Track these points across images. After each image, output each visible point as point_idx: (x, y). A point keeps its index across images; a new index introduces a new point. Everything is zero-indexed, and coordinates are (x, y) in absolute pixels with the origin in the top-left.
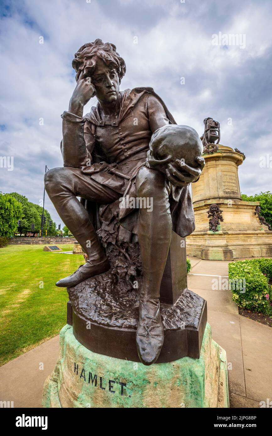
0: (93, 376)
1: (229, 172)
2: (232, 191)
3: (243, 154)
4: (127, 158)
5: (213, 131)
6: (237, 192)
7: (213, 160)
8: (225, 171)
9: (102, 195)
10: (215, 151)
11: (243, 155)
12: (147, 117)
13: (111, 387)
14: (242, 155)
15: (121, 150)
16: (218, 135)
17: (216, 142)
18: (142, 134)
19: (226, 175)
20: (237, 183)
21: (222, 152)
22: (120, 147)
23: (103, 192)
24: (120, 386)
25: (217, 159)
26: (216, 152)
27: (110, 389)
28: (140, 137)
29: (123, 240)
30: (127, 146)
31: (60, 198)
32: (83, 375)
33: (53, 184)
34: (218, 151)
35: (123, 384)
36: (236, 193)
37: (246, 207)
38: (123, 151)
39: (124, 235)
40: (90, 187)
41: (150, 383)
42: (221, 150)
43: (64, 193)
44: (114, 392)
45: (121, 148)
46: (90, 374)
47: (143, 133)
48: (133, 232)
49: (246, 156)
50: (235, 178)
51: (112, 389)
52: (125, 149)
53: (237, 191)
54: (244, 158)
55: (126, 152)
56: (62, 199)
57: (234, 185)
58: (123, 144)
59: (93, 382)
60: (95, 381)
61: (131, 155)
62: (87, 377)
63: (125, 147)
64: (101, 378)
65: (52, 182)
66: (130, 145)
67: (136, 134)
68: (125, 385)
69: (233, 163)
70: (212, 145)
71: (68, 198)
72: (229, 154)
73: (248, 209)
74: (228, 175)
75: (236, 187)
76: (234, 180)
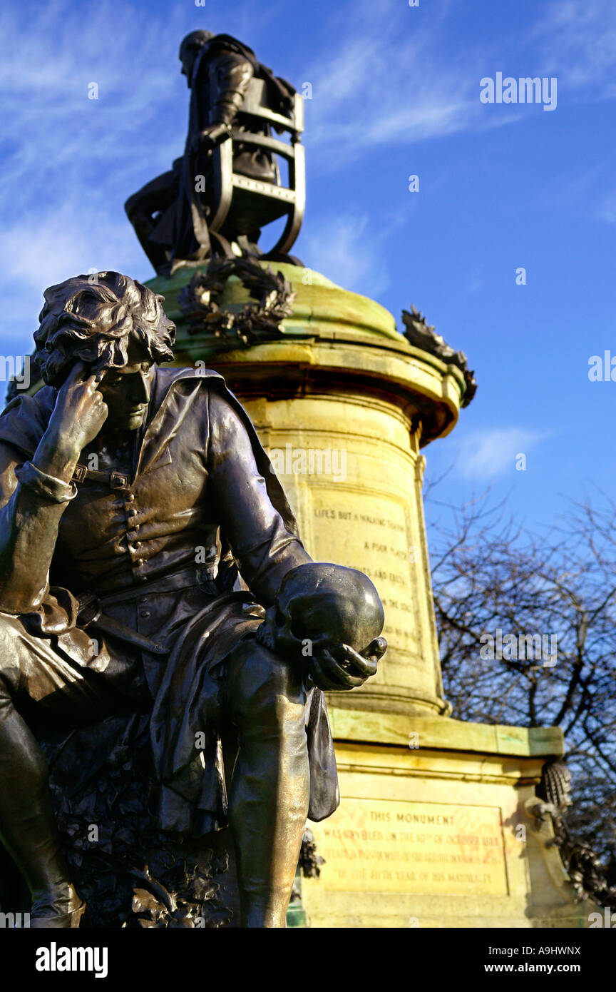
1: (361, 490)
5: (252, 147)
6: (413, 647)
10: (270, 322)
11: (462, 367)
12: (206, 466)
14: (451, 369)
17: (271, 234)
18: (191, 517)
19: (342, 516)
20: (414, 580)
21: (317, 339)
22: (121, 549)
28: (186, 524)
30: (144, 549)
34: (287, 326)
36: (405, 660)
37: (472, 768)
38: (133, 562)
39: (177, 815)
42: (310, 318)
48: (201, 806)
50: (402, 545)
52: (139, 556)
53: (416, 640)
55: (139, 565)
57: (392, 592)
58: (133, 543)
61: (152, 577)
63: (138, 552)
66: (156, 545)
67: (174, 515)
72: (369, 361)
73: (487, 782)
74: (353, 517)
75: (405, 608)
76: (397, 554)
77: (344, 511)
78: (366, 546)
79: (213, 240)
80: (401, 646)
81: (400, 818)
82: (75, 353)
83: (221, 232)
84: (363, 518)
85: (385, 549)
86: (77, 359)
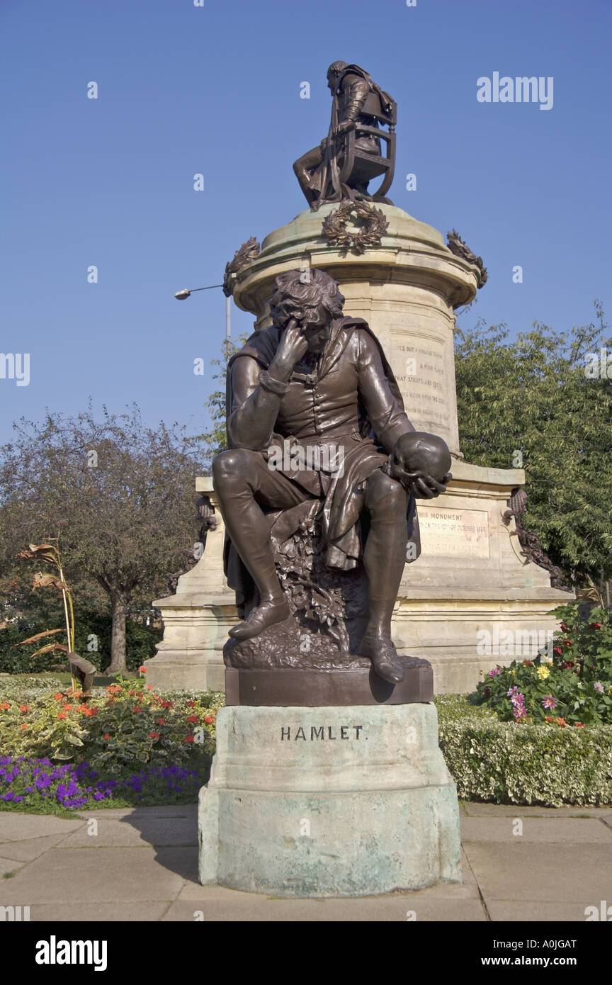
0: (318, 729)
1: (420, 335)
2: (428, 418)
3: (478, 262)
4: (319, 434)
6: (444, 423)
7: (361, 279)
8: (405, 333)
9: (286, 495)
11: (480, 266)
12: (356, 371)
13: (343, 733)
14: (474, 267)
15: (313, 419)
16: (384, 155)
17: (375, 185)
18: (348, 399)
19: (409, 350)
20: (447, 385)
21: (400, 249)
22: (312, 414)
23: (289, 490)
24: (355, 730)
25: (379, 273)
26: (377, 246)
27: (342, 737)
28: (346, 403)
29: (336, 564)
30: (322, 415)
31: (240, 500)
32: (301, 734)
33: (236, 479)
34: (385, 241)
35: (359, 728)
37: (473, 491)
38: (317, 422)
39: (337, 558)
40: (274, 482)
41: (386, 722)
42: (396, 236)
43: (246, 492)
44: (348, 738)
45: (314, 417)
46: (313, 729)
47: (351, 397)
48: (349, 554)
49: (489, 274)
50: (441, 366)
51: (344, 736)
52: (320, 419)
53: (446, 419)
54: (482, 278)
55: (320, 424)
56: (243, 502)
57: (434, 392)
58: (318, 412)
59: (317, 736)
60: (321, 734)
61: (327, 430)
62: (308, 736)
63: (319, 416)
64: (330, 728)
65: (233, 476)
66: (329, 413)
67: (341, 398)
68: (361, 727)
69: (438, 300)
70: (362, 211)
71: (249, 501)
72: (427, 262)
73: (482, 498)
74: (414, 350)
75: (442, 401)
76: (438, 371)
77: (410, 346)
78: (421, 366)
79: (343, 187)
80: (439, 423)
81: (433, 516)
82: (292, 314)
83: (348, 183)
84: (420, 351)
85: (432, 368)
86: (292, 317)
